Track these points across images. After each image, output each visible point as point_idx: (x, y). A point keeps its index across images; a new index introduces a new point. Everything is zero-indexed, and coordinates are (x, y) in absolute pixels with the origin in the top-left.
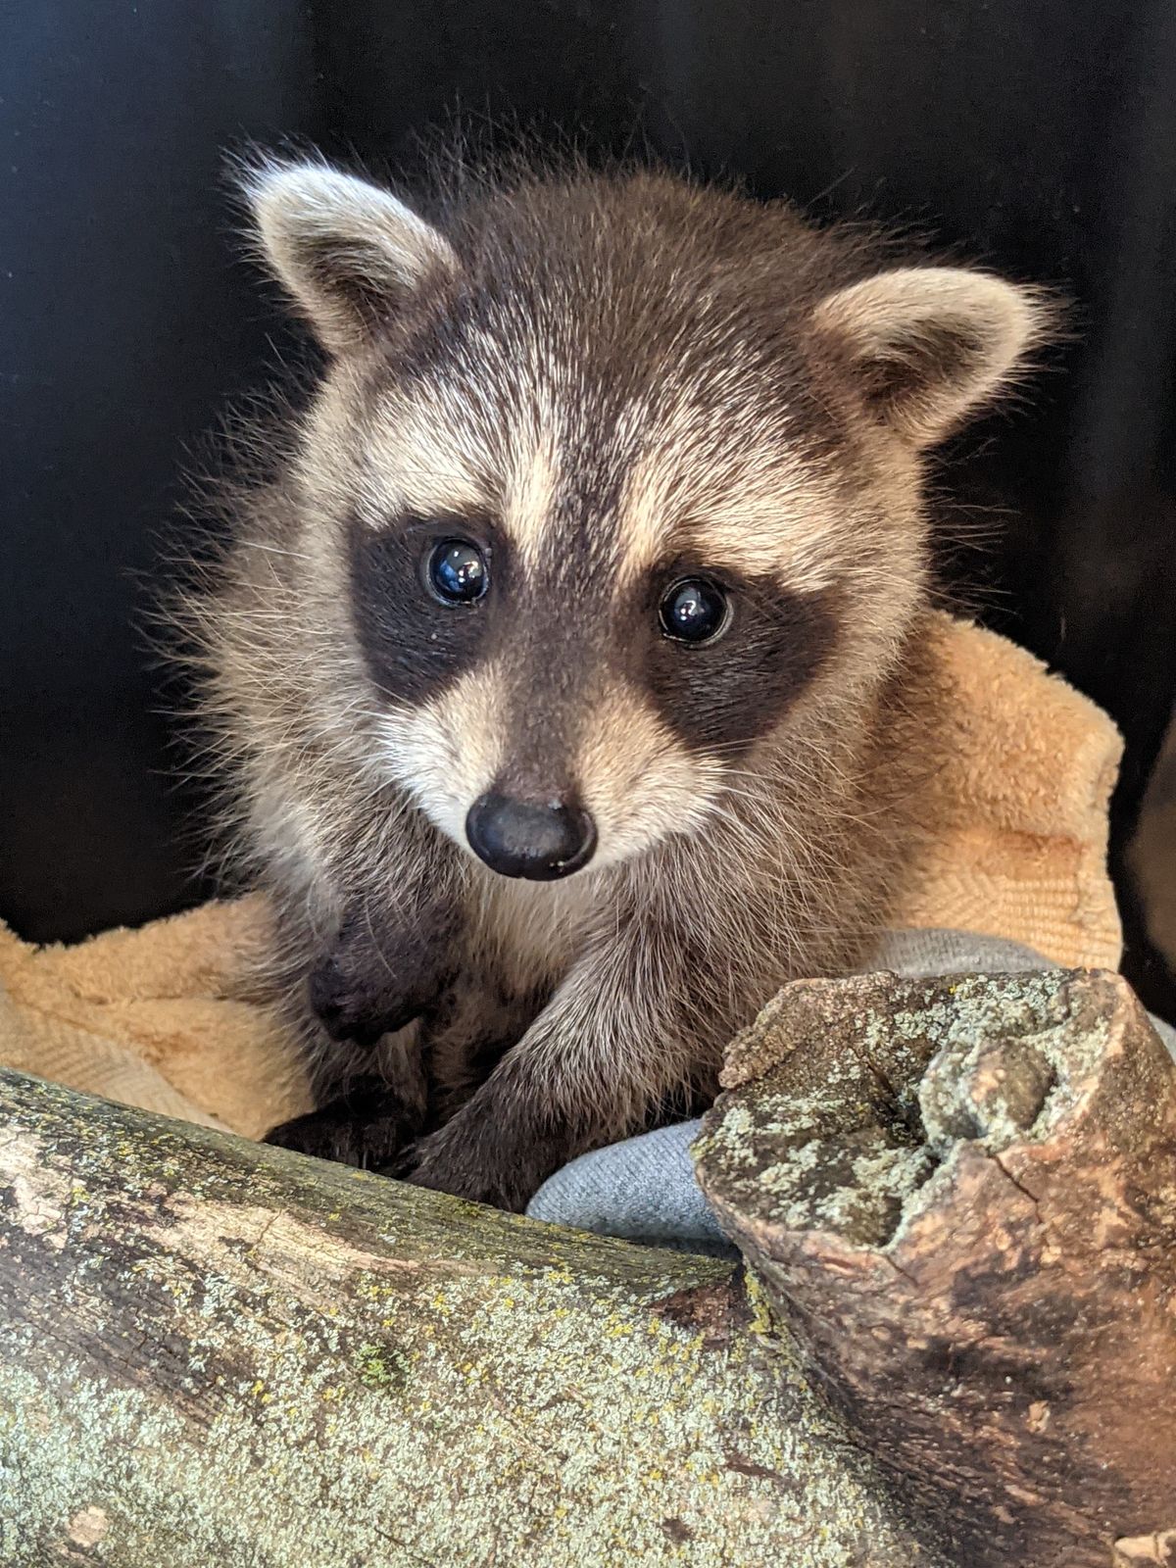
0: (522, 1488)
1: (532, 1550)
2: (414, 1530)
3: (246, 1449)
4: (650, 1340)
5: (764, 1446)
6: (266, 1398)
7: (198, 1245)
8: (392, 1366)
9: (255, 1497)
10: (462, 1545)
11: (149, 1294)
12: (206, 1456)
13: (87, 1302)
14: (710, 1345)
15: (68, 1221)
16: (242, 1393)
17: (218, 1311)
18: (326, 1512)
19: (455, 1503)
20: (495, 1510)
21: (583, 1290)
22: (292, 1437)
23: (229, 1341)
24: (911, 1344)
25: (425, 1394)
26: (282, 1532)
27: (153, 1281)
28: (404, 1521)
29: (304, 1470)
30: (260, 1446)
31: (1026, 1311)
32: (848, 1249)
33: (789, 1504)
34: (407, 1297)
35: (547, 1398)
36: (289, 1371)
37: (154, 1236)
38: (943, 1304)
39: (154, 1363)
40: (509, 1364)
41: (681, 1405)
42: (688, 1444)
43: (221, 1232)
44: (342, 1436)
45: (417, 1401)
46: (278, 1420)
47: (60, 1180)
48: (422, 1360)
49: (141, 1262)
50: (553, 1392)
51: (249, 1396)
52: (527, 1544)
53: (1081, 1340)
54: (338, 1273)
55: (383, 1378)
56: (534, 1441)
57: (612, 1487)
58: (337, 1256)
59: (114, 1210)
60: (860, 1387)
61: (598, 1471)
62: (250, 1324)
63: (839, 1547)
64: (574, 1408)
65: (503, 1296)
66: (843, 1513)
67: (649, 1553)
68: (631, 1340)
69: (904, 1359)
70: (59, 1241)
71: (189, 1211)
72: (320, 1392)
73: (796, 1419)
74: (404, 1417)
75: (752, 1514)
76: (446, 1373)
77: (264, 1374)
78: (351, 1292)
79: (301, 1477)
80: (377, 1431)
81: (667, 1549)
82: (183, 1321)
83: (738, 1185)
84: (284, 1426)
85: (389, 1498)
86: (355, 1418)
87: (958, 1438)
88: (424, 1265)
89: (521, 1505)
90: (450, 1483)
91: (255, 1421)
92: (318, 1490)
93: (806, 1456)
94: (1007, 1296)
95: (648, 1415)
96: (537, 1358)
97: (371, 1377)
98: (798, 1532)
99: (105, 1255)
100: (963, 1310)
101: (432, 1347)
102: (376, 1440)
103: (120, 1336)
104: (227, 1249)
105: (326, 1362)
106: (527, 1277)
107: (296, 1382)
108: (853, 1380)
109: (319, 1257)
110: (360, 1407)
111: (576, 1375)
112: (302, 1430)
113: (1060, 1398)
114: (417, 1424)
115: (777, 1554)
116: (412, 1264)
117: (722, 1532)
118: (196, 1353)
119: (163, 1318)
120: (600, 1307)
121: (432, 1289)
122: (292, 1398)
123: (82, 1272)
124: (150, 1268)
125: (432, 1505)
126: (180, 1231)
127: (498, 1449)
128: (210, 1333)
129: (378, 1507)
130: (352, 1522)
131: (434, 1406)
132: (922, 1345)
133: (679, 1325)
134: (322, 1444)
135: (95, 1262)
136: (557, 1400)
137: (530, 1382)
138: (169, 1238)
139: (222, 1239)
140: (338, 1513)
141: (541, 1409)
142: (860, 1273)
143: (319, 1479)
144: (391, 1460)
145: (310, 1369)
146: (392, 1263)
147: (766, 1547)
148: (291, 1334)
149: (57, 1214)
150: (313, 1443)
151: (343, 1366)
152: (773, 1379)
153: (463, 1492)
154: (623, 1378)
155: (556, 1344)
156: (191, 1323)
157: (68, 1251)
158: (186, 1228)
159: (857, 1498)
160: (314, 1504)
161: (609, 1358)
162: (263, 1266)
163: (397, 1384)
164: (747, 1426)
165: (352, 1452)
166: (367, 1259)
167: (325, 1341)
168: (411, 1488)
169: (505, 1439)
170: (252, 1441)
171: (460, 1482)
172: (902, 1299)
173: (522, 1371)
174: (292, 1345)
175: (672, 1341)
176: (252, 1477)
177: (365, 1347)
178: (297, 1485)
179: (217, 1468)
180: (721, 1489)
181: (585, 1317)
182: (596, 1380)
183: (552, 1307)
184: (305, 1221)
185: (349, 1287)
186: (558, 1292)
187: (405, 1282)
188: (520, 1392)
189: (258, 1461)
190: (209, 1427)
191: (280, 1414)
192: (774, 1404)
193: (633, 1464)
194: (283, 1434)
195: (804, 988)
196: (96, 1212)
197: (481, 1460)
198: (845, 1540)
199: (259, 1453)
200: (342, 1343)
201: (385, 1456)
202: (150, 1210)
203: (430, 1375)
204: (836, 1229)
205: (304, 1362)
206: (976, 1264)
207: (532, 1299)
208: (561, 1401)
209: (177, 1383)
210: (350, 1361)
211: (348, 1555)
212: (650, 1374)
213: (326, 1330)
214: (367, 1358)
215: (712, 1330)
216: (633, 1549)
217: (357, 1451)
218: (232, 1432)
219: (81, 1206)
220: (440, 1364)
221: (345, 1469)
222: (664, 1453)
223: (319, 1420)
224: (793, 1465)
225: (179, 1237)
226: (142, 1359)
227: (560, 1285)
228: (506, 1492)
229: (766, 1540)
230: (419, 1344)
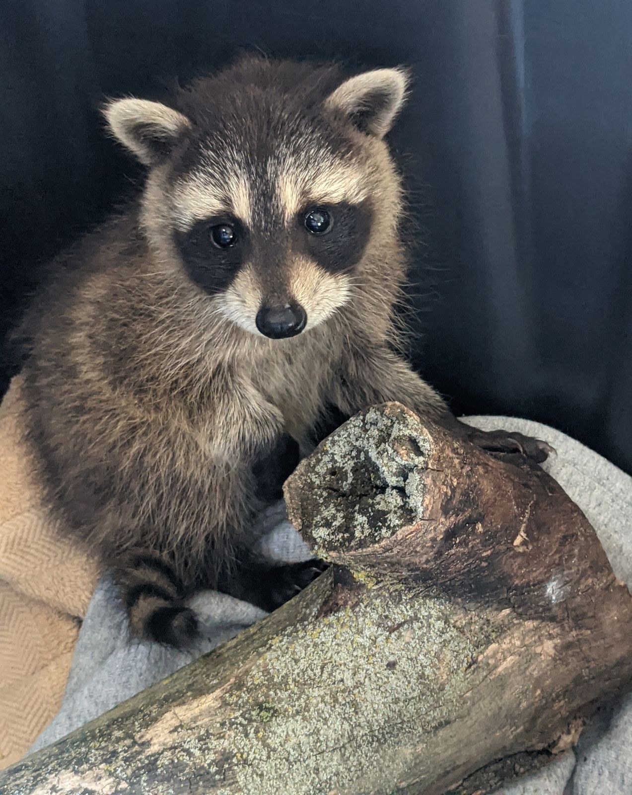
0: (340, 700)
1: (360, 713)
2: (324, 744)
3: (255, 776)
4: (330, 626)
5: (397, 617)
6: (245, 756)
7: (166, 741)
8: (268, 710)
9: (270, 786)
10: (340, 733)
11: (174, 767)
12: (245, 791)
13: (158, 791)
14: (353, 607)
15: (117, 777)
16: (236, 762)
17: (200, 749)
18: (295, 767)
19: (327, 724)
20: (339, 714)
21: (289, 635)
22: (264, 758)
23: (215, 753)
24: (438, 539)
25: (286, 706)
26: (288, 787)
27: (170, 764)
28: (319, 744)
29: (277, 763)
30: (258, 770)
31: (460, 502)
32: (411, 527)
33: (416, 625)
34: (245, 689)
35: (319, 670)
36: (242, 742)
37: (150, 753)
38: (443, 519)
39: (201, 783)
40: (298, 674)
41: (360, 632)
42: (372, 640)
43: (167, 731)
44: (277, 742)
45: (286, 710)
46: (255, 758)
47: (96, 771)
48: (273, 699)
49: (158, 762)
50: (319, 667)
51: (239, 761)
52: (357, 713)
53: (474, 498)
54: (217, 704)
55: (270, 715)
56: (329, 685)
57: (363, 673)
58: (209, 701)
59: (126, 760)
60: (428, 566)
61: (354, 674)
62: (214, 743)
63: (439, 622)
64: (330, 666)
65: (270, 660)
66: (432, 612)
67: (390, 679)
68: (324, 631)
69: (438, 545)
70: (124, 785)
71: (148, 737)
72: (257, 738)
73: (401, 599)
74: (288, 718)
75: (407, 639)
76: (284, 695)
77: (236, 751)
78: (229, 704)
79: (278, 766)
80: (285, 730)
81: (393, 673)
82: (194, 764)
83: (352, 544)
84: (259, 757)
85: (309, 743)
86: (275, 733)
87: (463, 554)
88: (236, 677)
89: (344, 705)
90: (320, 721)
91: (249, 765)
92: (287, 763)
93: (411, 607)
94: (454, 502)
95: (352, 644)
96: (303, 664)
97: (266, 718)
98: (425, 630)
99: (145, 773)
100: (448, 516)
101: (272, 693)
102: (287, 733)
103: (181, 788)
104: (176, 733)
105: (249, 728)
106: (269, 649)
107: (247, 742)
108: (425, 566)
109: (204, 707)
110: (273, 729)
111: (319, 657)
112: (265, 753)
113: (481, 518)
114: (293, 716)
115: (423, 642)
116: (232, 680)
117: (404, 652)
118: (210, 768)
119: (188, 769)
120: (301, 634)
121: (249, 679)
122: (251, 748)
123: (145, 784)
124: (164, 761)
125: (322, 732)
126: (155, 744)
127: (323, 697)
128: (207, 757)
129: (308, 749)
130: (304, 761)
131: (292, 706)
132: (441, 536)
133: (335, 612)
134: (274, 750)
135: (144, 778)
136: (322, 668)
137: (309, 671)
138: (154, 748)
139: (171, 732)
140: (298, 763)
141: (321, 675)
142: (417, 531)
143: (284, 760)
144: (298, 733)
145: (247, 735)
146: (227, 686)
147: (419, 643)
148: (228, 733)
149: (112, 780)
150: (272, 753)
151: (255, 724)
152: (384, 596)
153: (326, 720)
154: (334, 643)
155: (303, 655)
156: (198, 761)
157: (132, 784)
158: (155, 741)
159: (434, 604)
160: (289, 769)
161: (323, 643)
162: (193, 725)
163: (275, 713)
164: (386, 617)
165: (285, 743)
166: (218, 692)
167: (241, 724)
168: (311, 734)
169: (322, 693)
170: (254, 772)
171: (322, 718)
172: (432, 528)
173: (304, 672)
174: (233, 735)
175: (338, 619)
176: (264, 781)
177: (253, 713)
178: (279, 769)
179: (252, 790)
180: (393, 641)
181: (301, 641)
182: (327, 652)
183: (287, 648)
184: (184, 703)
185: (225, 704)
186: (283, 643)
187: (239, 686)
188: (310, 677)
189: (261, 775)
190: (237, 782)
191: (253, 756)
192: (390, 603)
193: (362, 661)
194: (261, 760)
195: (290, 483)
196: (122, 766)
197: (321, 706)
198: (439, 619)
199: (259, 773)
200: (246, 719)
201: (295, 733)
202: (137, 748)
203: (280, 700)
204: (402, 526)
205: (243, 735)
206: (443, 501)
207: (279, 652)
208: (324, 667)
209: (215, 781)
210: (255, 721)
211: (312, 772)
212: (341, 634)
213: (236, 721)
214: (258, 714)
215: (350, 603)
216: (385, 683)
217: (286, 741)
218: (245, 776)
219: (115, 770)
220: (279, 694)
221: (288, 749)
222: (367, 650)
223: (266, 745)
224: (410, 613)
225: (157, 745)
226: (196, 786)
227: (281, 641)
228: (337, 706)
229: (417, 641)
230: (267, 696)
